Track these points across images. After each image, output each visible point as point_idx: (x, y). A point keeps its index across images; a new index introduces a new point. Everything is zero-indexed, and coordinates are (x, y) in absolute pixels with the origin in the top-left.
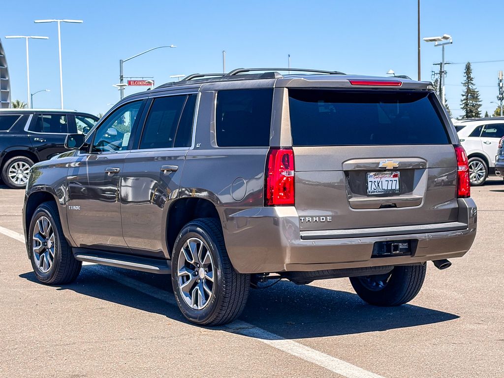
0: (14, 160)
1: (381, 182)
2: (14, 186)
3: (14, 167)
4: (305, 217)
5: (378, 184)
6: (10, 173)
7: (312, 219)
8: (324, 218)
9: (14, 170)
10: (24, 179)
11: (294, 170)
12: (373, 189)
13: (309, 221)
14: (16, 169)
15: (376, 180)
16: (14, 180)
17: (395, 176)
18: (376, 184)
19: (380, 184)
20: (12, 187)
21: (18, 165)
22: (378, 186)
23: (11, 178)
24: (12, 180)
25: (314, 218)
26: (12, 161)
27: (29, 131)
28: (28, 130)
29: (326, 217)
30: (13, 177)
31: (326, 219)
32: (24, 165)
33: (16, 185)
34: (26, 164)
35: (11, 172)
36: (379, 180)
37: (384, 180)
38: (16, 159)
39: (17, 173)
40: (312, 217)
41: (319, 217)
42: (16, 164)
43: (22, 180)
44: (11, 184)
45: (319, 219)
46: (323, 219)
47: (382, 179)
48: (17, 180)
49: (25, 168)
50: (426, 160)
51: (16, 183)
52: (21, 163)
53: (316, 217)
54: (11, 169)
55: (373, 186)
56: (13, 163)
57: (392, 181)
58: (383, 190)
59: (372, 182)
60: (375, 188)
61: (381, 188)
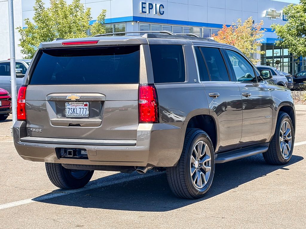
1: (76, 109)
4: (30, 128)
5: (74, 110)
11: (25, 99)
12: (70, 113)
15: (72, 107)
17: (86, 105)
18: (72, 110)
19: (75, 110)
22: (74, 111)
31: (39, 130)
36: (74, 107)
37: (78, 107)
41: (36, 128)
46: (37, 130)
47: (77, 107)
50: (105, 96)
53: (34, 128)
55: (70, 111)
57: (84, 108)
58: (77, 114)
59: (69, 108)
60: (72, 113)
61: (76, 113)
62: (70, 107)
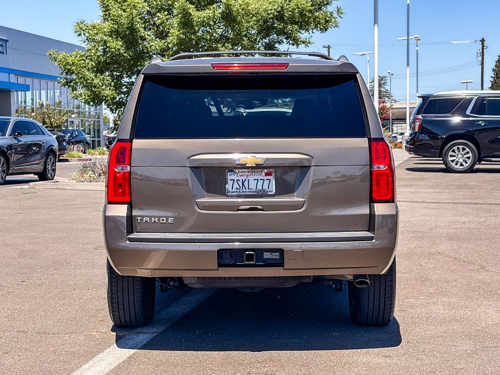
0: (454, 144)
1: (247, 180)
2: (454, 170)
3: (454, 151)
4: (143, 217)
5: (243, 183)
6: (449, 157)
7: (150, 220)
8: (165, 219)
9: (454, 154)
10: (464, 163)
11: (130, 164)
12: (234, 188)
13: (146, 221)
14: (456, 153)
15: (240, 178)
16: (453, 164)
17: (268, 174)
18: (240, 183)
19: (246, 184)
20: (451, 171)
21: (458, 148)
22: (243, 185)
23: (450, 162)
24: (452, 164)
25: (153, 218)
26: (452, 145)
27: (471, 115)
28: (471, 113)
29: (167, 218)
30: (453, 161)
31: (167, 220)
32: (464, 149)
33: (455, 169)
34: (467, 148)
35: (451, 156)
36: (244, 178)
37: (251, 178)
38: (455, 143)
39: (457, 157)
40: (151, 217)
41: (159, 217)
42: (455, 148)
43: (462, 165)
44: (450, 168)
45: (159, 220)
46: (163, 220)
48: (456, 164)
49: (464, 152)
50: (312, 157)
51: (456, 167)
52: (461, 147)
53: (155, 217)
54: (451, 153)
55: (236, 185)
56: (453, 147)
57: (264, 180)
58: (249, 190)
59: (234, 180)
60: (238, 188)
61: (247, 188)
62: (235, 177)
